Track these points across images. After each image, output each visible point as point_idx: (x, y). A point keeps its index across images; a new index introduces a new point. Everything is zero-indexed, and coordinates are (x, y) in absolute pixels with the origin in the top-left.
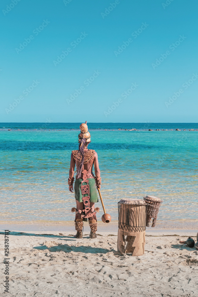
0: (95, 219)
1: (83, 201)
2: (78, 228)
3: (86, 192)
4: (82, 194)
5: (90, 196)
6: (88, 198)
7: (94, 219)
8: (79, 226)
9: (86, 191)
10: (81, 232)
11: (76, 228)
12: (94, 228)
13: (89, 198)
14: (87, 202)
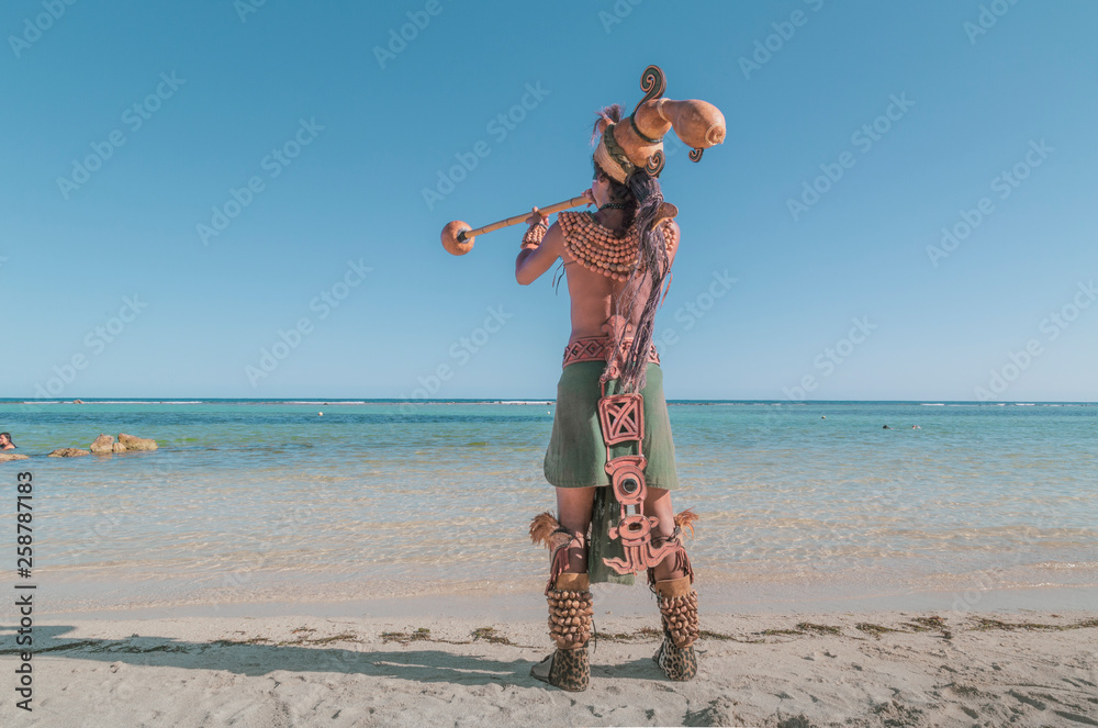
0: (686, 571)
1: (610, 477)
2: (570, 626)
3: (623, 429)
4: (606, 445)
5: (646, 452)
6: (638, 463)
7: (681, 573)
8: (573, 612)
9: (627, 426)
10: (582, 652)
11: (554, 624)
12: (687, 623)
13: (641, 467)
14: (629, 485)
